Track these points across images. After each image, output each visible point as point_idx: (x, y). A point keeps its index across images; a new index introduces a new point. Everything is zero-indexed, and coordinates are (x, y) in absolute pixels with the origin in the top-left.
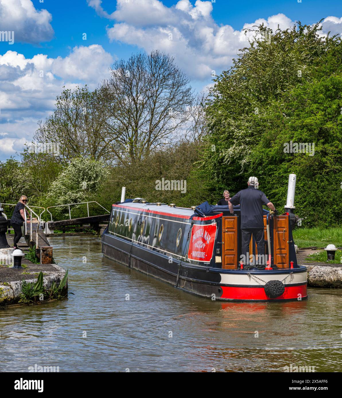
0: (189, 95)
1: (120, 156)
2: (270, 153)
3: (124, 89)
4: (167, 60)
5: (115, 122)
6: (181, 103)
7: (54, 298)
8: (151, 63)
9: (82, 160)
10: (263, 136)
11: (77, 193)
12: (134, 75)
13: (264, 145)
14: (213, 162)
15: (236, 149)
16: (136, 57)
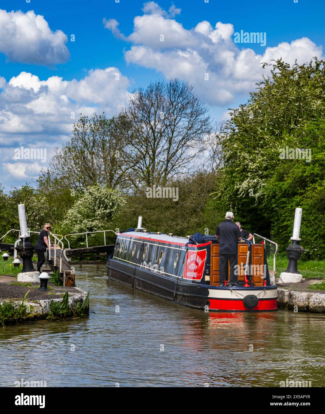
0: (207, 124)
1: (137, 185)
2: (283, 186)
3: (142, 117)
4: (186, 89)
5: (132, 150)
6: (199, 132)
7: (78, 316)
8: (170, 92)
9: (98, 189)
10: (277, 170)
11: (92, 221)
12: (152, 103)
13: (278, 179)
14: (228, 194)
15: (251, 182)
16: (154, 85)
